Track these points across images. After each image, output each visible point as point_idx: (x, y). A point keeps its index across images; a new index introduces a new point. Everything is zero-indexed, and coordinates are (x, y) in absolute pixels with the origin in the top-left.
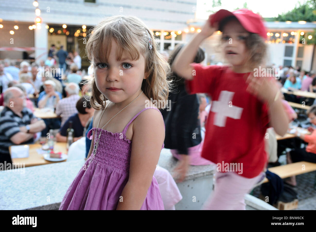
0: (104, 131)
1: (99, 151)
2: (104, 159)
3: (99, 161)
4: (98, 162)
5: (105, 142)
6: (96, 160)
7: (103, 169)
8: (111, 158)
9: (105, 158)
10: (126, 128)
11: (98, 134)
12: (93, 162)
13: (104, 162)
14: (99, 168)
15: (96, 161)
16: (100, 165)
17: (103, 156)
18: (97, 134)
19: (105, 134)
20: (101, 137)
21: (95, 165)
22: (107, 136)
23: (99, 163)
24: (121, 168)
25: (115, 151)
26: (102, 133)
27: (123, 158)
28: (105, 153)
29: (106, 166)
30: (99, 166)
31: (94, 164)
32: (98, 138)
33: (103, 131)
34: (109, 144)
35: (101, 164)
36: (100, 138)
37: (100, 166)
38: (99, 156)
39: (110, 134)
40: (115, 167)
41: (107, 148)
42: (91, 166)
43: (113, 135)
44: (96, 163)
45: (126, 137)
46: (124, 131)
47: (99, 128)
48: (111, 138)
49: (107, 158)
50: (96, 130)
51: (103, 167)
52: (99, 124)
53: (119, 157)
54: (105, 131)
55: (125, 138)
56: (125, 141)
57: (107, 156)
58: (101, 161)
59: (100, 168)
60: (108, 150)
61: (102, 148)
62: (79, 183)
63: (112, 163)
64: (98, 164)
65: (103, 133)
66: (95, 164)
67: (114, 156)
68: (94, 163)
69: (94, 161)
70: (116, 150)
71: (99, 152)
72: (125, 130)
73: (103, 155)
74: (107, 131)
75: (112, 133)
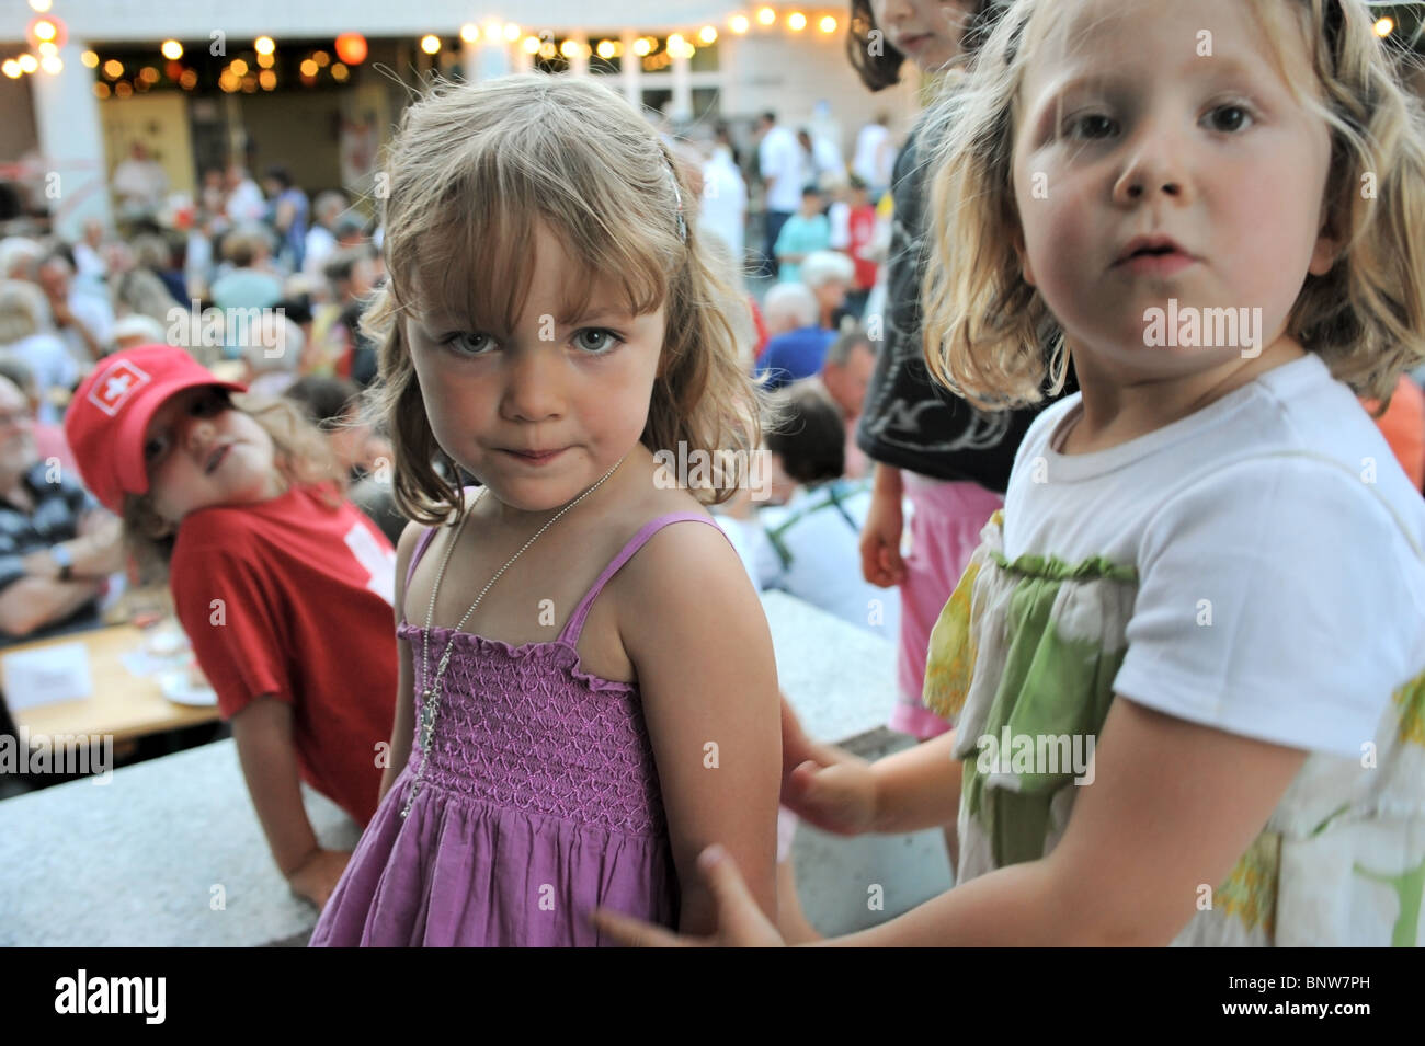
0: (466, 637)
1: (450, 739)
2: (477, 775)
3: (453, 787)
4: (452, 793)
5: (473, 691)
6: (440, 784)
7: (477, 825)
8: (511, 765)
9: (481, 768)
10: (576, 617)
11: (436, 656)
12: (423, 794)
13: (479, 790)
14: (459, 821)
15: (441, 790)
16: (463, 805)
17: (470, 759)
18: (431, 658)
19: (471, 652)
20: (448, 666)
21: (437, 809)
22: (483, 664)
23: (453, 797)
24: (566, 812)
25: (527, 731)
26: (454, 649)
27: (570, 761)
28: (481, 744)
29: (490, 810)
30: (455, 812)
31: (429, 805)
32: (435, 675)
33: (464, 641)
34: (495, 698)
35: (466, 802)
36: (448, 674)
37: (460, 810)
38: (452, 763)
39: (500, 650)
40: (537, 807)
41: (490, 719)
42: (419, 814)
43: (516, 655)
44: (439, 799)
45: (576, 661)
46: (569, 634)
47: (437, 627)
48: (507, 671)
49: (489, 771)
50: (423, 639)
51: (475, 817)
52: (435, 604)
53: (551, 756)
54: (472, 638)
55: (574, 665)
56: (572, 678)
57: (491, 760)
58: (465, 785)
59: (464, 821)
60: (493, 729)
61: (461, 721)
62: (373, 904)
63: (517, 791)
64: (451, 803)
65: (460, 648)
66: (434, 801)
67: (524, 755)
68: (431, 799)
69: (431, 790)
70: (532, 723)
71: (449, 744)
72: (571, 628)
73: (471, 756)
74: (479, 641)
75: (509, 647)
